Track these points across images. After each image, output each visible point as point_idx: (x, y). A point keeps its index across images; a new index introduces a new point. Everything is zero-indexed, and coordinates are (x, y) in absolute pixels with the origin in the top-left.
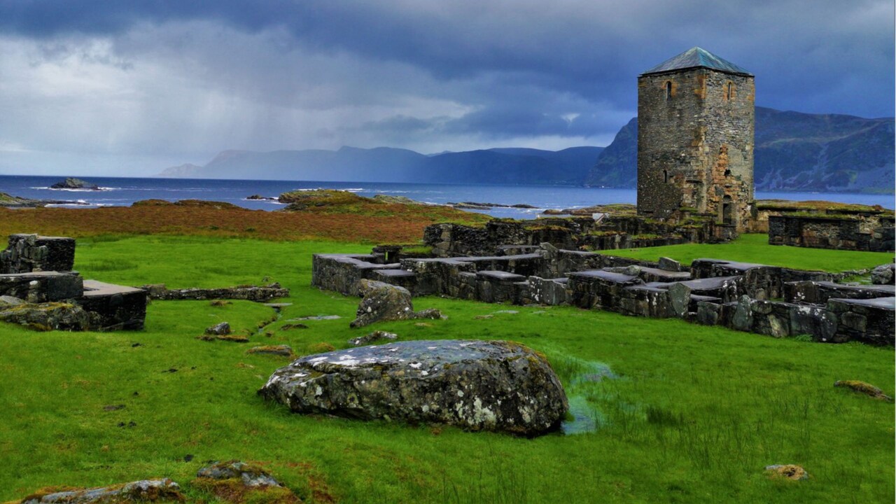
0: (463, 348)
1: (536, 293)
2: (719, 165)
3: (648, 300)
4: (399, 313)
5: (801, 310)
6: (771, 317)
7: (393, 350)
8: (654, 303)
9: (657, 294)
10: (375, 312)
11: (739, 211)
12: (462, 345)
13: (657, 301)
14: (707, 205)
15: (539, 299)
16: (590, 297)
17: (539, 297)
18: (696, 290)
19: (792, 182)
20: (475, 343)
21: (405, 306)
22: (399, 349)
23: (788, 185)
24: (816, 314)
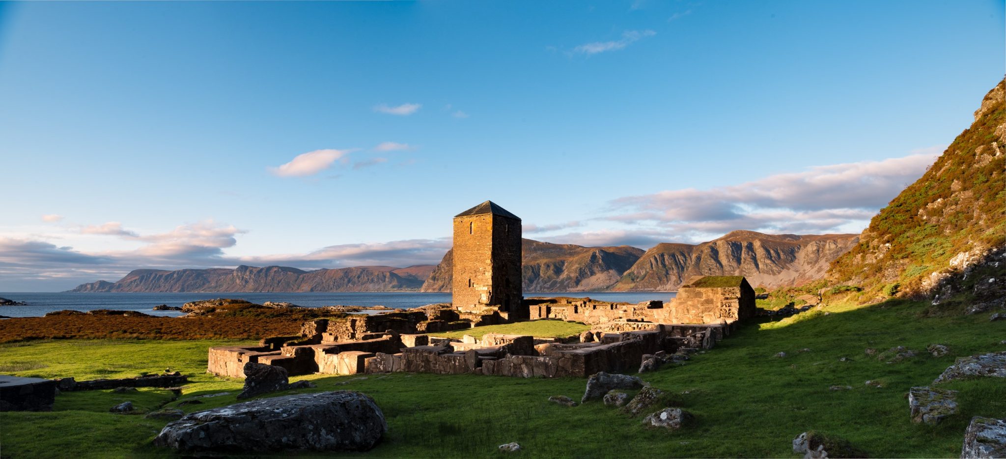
0: (315, 397)
1: (381, 365)
2: (502, 275)
3: (453, 362)
4: (277, 385)
5: (539, 360)
6: (523, 366)
7: (263, 403)
8: (457, 364)
9: (458, 358)
10: (258, 386)
11: (514, 304)
12: (315, 395)
13: (459, 362)
14: (496, 301)
15: (383, 368)
16: (417, 364)
17: (383, 367)
18: (484, 354)
19: (548, 286)
20: (324, 393)
21: (282, 379)
22: (267, 402)
23: (546, 288)
24: (547, 361)
